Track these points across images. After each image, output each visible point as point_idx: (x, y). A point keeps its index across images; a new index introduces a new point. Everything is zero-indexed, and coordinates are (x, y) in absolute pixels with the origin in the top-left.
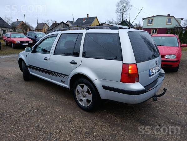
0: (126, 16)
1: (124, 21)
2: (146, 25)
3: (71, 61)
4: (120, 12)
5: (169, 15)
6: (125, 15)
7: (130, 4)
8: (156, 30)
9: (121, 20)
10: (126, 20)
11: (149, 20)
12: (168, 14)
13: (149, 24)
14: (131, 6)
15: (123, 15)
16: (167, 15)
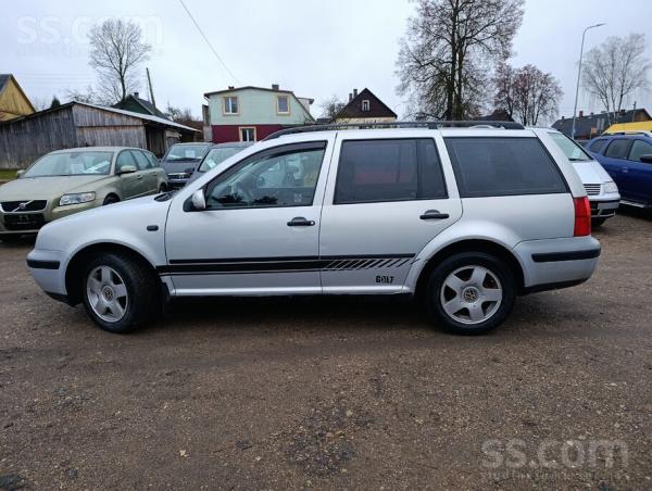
0: (134, 80)
1: (130, 97)
2: (221, 115)
3: (423, 214)
4: (108, 63)
5: (275, 88)
6: (132, 76)
7: (142, 41)
8: (251, 131)
9: (116, 93)
10: (136, 94)
11: (227, 100)
12: (273, 86)
13: (227, 111)
14: (147, 48)
15: (122, 77)
16: (271, 88)
